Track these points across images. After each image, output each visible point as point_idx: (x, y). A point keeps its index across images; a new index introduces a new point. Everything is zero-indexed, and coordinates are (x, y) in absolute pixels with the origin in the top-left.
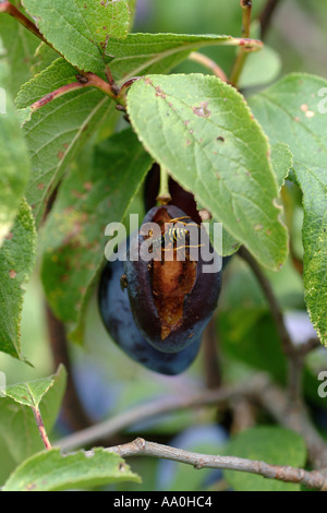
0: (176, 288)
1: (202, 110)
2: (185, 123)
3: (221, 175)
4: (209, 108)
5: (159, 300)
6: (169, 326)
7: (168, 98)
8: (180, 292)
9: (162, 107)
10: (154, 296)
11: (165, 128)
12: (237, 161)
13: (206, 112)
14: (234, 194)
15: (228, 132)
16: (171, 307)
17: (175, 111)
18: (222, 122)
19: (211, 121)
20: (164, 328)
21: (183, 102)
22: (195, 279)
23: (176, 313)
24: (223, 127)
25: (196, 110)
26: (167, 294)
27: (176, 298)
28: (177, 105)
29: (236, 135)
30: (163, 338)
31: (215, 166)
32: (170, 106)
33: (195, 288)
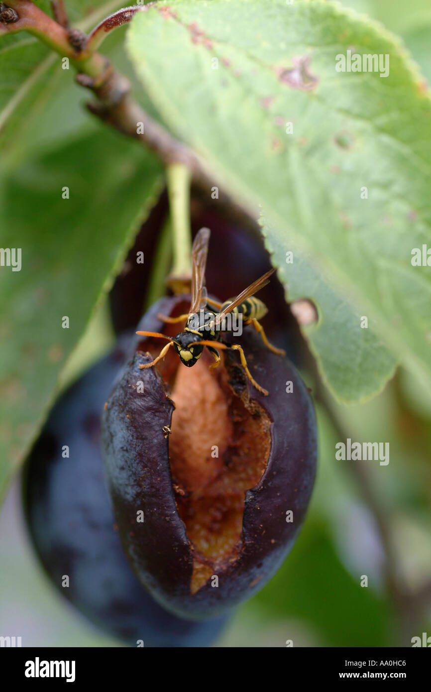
0: (219, 477)
1: (296, 76)
2: (265, 102)
3: (352, 218)
4: (313, 70)
5: (185, 505)
6: (209, 564)
7: (218, 47)
8: (227, 486)
9: (211, 67)
10: (177, 496)
11: (224, 111)
12: (385, 186)
13: (307, 78)
14: (383, 263)
15: (360, 124)
16: (207, 520)
17: (239, 77)
18: (345, 100)
19: (321, 99)
20: (197, 566)
21: (252, 58)
22: (269, 456)
23: (219, 533)
24: (347, 112)
25: (285, 75)
26: (198, 492)
27: (220, 499)
28: (241, 63)
29: (381, 130)
30: (195, 587)
31: (337, 198)
32: (225, 63)
33: (270, 476)
